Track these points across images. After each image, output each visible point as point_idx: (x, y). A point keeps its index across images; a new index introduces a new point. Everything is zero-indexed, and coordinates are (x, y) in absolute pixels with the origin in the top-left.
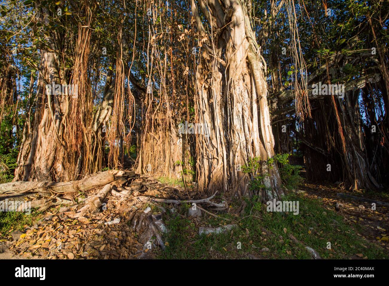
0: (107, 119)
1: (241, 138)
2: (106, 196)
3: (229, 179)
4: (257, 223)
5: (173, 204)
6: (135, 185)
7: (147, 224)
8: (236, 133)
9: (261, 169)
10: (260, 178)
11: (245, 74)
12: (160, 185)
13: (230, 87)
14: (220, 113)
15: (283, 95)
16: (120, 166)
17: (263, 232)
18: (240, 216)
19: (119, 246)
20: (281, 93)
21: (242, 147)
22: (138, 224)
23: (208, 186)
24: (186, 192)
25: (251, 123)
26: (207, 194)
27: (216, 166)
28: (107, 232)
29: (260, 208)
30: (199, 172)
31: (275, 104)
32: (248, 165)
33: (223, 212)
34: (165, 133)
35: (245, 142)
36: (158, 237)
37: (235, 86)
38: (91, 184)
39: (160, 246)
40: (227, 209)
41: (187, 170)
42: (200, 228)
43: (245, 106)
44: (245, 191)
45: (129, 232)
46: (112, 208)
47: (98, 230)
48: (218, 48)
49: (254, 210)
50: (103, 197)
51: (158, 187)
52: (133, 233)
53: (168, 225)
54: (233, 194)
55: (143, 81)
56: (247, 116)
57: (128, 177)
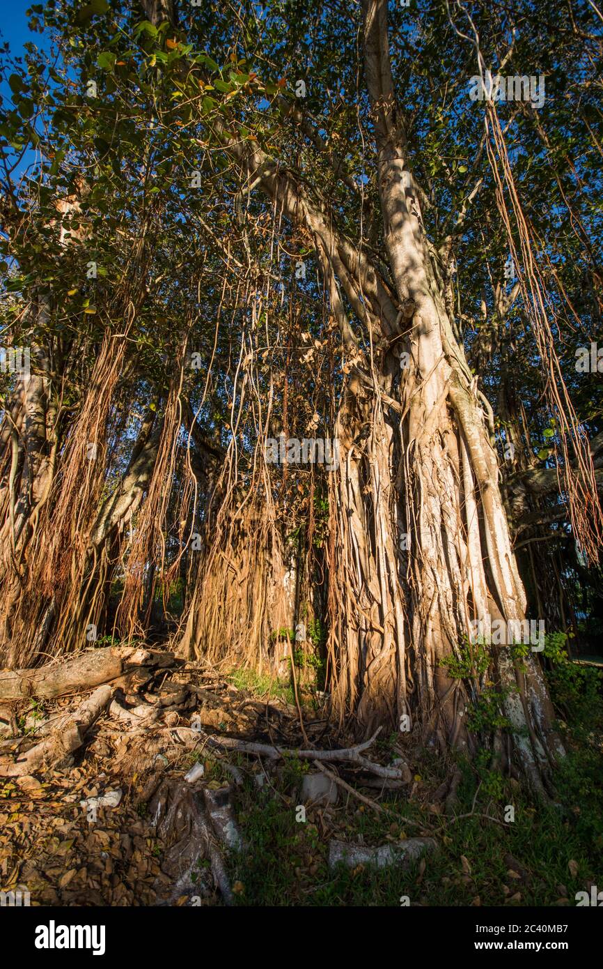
0: (129, 516)
1: (439, 583)
2: (95, 717)
3: (411, 691)
4: (493, 839)
5: (264, 757)
6: (171, 690)
7: (188, 816)
8: (428, 568)
9: (496, 670)
10: (494, 695)
11: (446, 432)
12: (232, 694)
13: (412, 459)
14: (389, 517)
15: (538, 478)
16: (140, 634)
17: (511, 872)
18: (444, 811)
19: (111, 878)
20: (531, 474)
21: (444, 607)
22: (166, 814)
23: (356, 708)
24: (299, 720)
25: (463, 547)
26: (354, 732)
27: (378, 651)
28: (82, 832)
29: (499, 789)
30: (334, 664)
31: (520, 499)
32: (460, 657)
33: (397, 795)
34: (257, 554)
35: (450, 593)
36: (216, 861)
37: (424, 457)
38: (65, 681)
39: (219, 891)
40: (407, 785)
41: (305, 655)
42: (333, 842)
43: (448, 504)
44: (456, 734)
45: (141, 836)
46: (104, 756)
47: (62, 821)
48: (385, 374)
49: (482, 795)
50: (87, 721)
51: (227, 699)
52: (149, 841)
53: (244, 826)
54: (424, 737)
55: (217, 433)
56: (454, 528)
57: (156, 667)
